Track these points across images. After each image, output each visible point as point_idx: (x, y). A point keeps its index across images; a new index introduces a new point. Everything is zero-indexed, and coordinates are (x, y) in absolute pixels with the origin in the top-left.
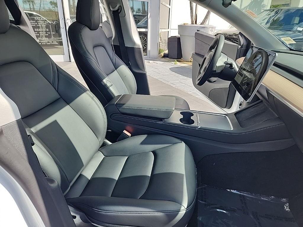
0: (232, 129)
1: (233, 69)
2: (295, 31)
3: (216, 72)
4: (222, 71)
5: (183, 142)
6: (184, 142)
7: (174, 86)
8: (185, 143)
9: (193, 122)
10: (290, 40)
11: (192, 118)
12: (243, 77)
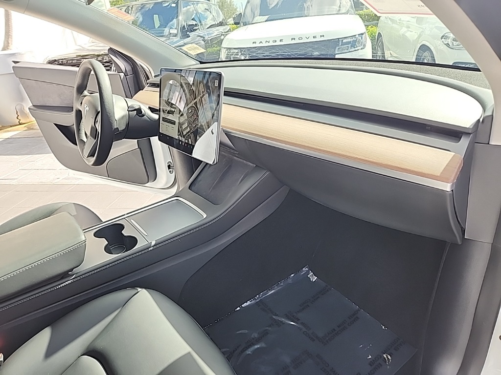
0: (205, 216)
1: (143, 116)
2: (168, 36)
3: (119, 131)
4: (128, 125)
5: (139, 289)
6: (140, 287)
7: (14, 182)
8: (145, 288)
9: (133, 241)
10: (195, 48)
11: (125, 232)
12: (177, 124)
